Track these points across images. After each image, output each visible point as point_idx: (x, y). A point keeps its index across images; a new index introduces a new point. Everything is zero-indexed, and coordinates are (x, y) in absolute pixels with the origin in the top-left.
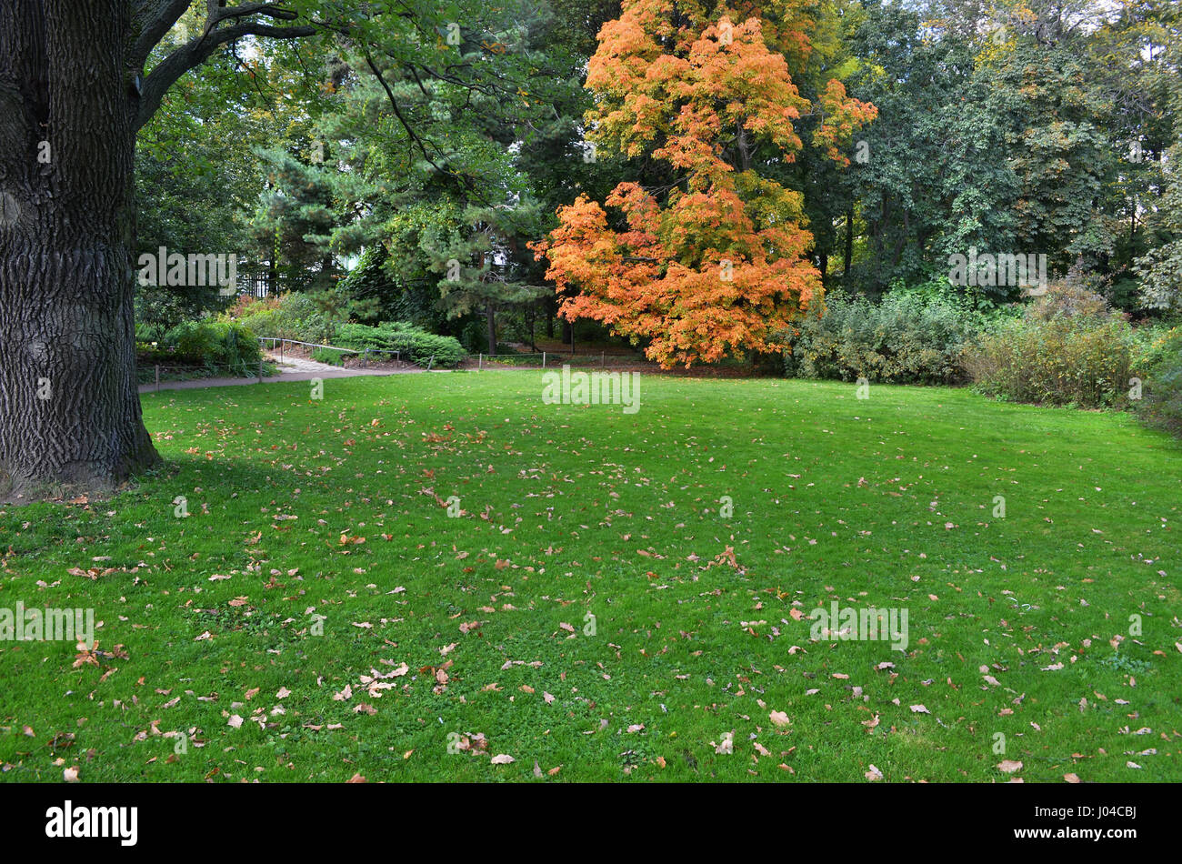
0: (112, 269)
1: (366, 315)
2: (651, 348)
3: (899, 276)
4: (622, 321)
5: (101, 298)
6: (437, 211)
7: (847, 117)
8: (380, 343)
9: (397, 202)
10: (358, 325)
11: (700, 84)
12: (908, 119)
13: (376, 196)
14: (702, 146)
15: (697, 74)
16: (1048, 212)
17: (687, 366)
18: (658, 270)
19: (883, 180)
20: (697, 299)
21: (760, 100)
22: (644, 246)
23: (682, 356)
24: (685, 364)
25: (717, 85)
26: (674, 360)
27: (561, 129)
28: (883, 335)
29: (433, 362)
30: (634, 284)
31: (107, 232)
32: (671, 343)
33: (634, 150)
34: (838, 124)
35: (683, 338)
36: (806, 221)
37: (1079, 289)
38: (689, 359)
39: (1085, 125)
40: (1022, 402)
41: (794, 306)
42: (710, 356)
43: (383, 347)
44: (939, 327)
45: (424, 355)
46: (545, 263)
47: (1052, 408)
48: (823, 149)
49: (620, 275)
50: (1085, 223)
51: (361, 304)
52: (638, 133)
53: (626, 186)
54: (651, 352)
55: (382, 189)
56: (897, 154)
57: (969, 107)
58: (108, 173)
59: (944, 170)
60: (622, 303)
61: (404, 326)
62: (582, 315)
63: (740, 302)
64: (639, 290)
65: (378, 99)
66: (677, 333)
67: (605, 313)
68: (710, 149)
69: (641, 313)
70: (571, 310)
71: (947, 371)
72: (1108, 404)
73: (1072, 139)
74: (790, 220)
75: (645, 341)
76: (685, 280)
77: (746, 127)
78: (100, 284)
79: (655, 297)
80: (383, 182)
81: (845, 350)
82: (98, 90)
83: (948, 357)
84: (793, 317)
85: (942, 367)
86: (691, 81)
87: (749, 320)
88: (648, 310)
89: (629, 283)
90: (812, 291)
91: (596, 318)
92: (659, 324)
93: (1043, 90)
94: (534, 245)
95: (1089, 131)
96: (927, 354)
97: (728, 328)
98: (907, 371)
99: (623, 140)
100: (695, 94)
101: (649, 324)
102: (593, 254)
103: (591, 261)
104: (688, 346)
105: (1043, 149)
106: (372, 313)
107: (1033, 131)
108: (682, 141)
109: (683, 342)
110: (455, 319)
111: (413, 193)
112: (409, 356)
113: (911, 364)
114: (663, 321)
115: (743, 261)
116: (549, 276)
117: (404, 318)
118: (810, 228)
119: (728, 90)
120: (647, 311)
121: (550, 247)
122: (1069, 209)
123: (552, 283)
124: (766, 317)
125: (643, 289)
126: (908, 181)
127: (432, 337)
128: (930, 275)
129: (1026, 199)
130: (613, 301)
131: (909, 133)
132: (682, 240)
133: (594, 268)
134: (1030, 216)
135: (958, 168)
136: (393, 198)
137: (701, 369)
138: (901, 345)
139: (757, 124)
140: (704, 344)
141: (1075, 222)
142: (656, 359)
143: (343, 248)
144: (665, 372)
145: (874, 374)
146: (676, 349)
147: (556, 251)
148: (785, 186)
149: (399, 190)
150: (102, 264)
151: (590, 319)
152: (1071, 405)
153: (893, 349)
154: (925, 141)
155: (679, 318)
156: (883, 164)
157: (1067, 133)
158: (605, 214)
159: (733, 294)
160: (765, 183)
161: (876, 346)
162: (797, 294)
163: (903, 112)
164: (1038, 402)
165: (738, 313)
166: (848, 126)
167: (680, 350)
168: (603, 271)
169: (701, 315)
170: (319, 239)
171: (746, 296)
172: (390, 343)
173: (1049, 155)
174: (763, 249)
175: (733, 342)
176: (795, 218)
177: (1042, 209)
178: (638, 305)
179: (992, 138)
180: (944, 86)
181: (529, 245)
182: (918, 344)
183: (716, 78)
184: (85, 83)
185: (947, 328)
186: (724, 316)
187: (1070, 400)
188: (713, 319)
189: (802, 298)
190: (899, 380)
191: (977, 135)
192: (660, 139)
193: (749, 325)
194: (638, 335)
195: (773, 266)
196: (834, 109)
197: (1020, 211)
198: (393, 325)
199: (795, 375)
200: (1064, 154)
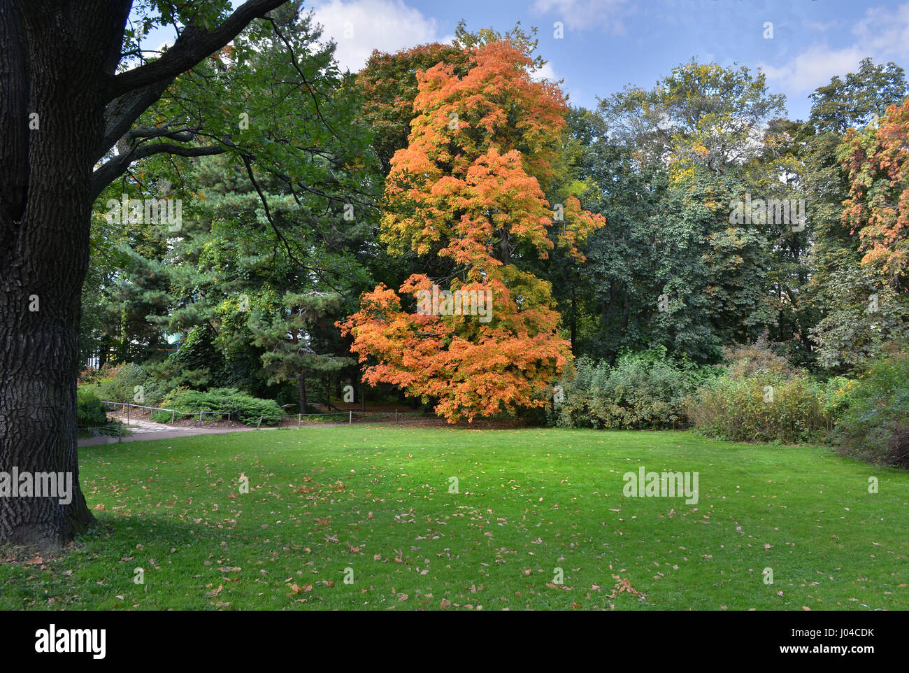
0: (67, 349)
1: (199, 383)
2: (439, 406)
3: (625, 345)
4: (415, 385)
5: (57, 374)
6: (260, 297)
7: (583, 224)
8: (213, 406)
9: (227, 289)
10: (192, 391)
11: (476, 199)
12: (627, 227)
13: (209, 284)
14: (478, 246)
15: (472, 191)
16: (729, 294)
17: (470, 420)
18: (442, 343)
19: (612, 272)
20: (477, 366)
21: (521, 212)
22: (427, 324)
23: (465, 412)
24: (468, 418)
25: (489, 200)
26: (459, 415)
27: (360, 232)
28: (622, 392)
29: (259, 422)
30: (423, 355)
31: (65, 316)
32: (456, 402)
33: (423, 249)
34: (577, 229)
35: (465, 397)
36: (555, 304)
37: (767, 353)
38: (471, 414)
39: (752, 231)
40: (737, 441)
41: (552, 370)
42: (488, 411)
43: (215, 409)
44: (665, 384)
45: (250, 416)
46: (350, 338)
47: (762, 445)
48: (567, 249)
49: (413, 348)
50: (756, 302)
51: (194, 373)
52: (426, 236)
53: (417, 277)
54: (440, 409)
55: (214, 278)
56: (620, 253)
57: (670, 217)
58: (72, 266)
59: (655, 265)
60: (414, 371)
61: (231, 391)
62: (382, 380)
63: (510, 368)
64: (428, 359)
65: (212, 206)
66: (461, 393)
67: (400, 378)
68: (485, 248)
69: (431, 377)
70: (372, 376)
71: (674, 418)
72: (805, 440)
73: (743, 240)
74: (543, 303)
75: (434, 401)
76: (466, 351)
77: (512, 232)
78: (57, 362)
79: (442, 365)
80: (216, 273)
81: (595, 404)
82: (73, 194)
83: (674, 407)
84: (551, 379)
85: (669, 416)
86: (467, 196)
87: (518, 382)
88: (436, 375)
89: (419, 354)
90: (565, 359)
91: (394, 383)
92: (445, 386)
93: (720, 205)
94: (341, 324)
95: (755, 235)
96: (658, 405)
97: (502, 388)
98: (643, 419)
99: (414, 241)
100: (473, 206)
101: (437, 386)
102: (390, 330)
103: (389, 337)
104: (470, 404)
105: (724, 248)
106: (203, 381)
107: (715, 235)
108: (461, 242)
109: (466, 401)
110: (274, 385)
111: (240, 282)
112: (238, 416)
113: (645, 413)
114: (448, 384)
115: (510, 335)
116: (353, 349)
117: (230, 385)
118: (558, 309)
119: (497, 204)
120: (434, 377)
121: (355, 326)
122: (745, 292)
123: (356, 355)
124: (529, 379)
125: (431, 358)
126: (629, 272)
127: (257, 400)
128: (649, 344)
129: (713, 285)
130: (407, 369)
131: (628, 237)
132: (462, 320)
133: (391, 342)
134: (717, 298)
135: (666, 263)
136: (224, 285)
137: (481, 422)
138: (637, 399)
139: (520, 230)
140: (484, 402)
141: (750, 302)
142: (443, 415)
143: (181, 327)
144: (451, 425)
145: (617, 422)
146: (460, 407)
147: (359, 329)
148: (539, 277)
149: (229, 280)
150: (60, 344)
151: (389, 384)
152: (777, 442)
153: (630, 402)
154: (641, 242)
155: (462, 381)
156: (611, 260)
157: (739, 236)
158: (399, 299)
159: (505, 361)
160: (523, 275)
161: (617, 400)
162: (553, 360)
163: (623, 221)
164: (750, 440)
165: (509, 377)
166: (584, 232)
167: (464, 407)
168: (399, 344)
169: (481, 378)
170: (160, 319)
171: (515, 363)
172: (221, 406)
173: (726, 253)
174: (524, 326)
175: (506, 400)
176: (545, 302)
177: (725, 293)
178: (428, 372)
179: (691, 240)
180: (650, 202)
181: (336, 324)
182: (650, 398)
183: (487, 194)
184: (63, 188)
185: (672, 385)
186: (498, 380)
187: (775, 438)
188: (491, 381)
189: (558, 364)
190: (636, 427)
191: (679, 238)
192: (444, 241)
193: (518, 386)
194: (428, 395)
195: (534, 339)
196: (573, 219)
197: (709, 294)
198: (221, 390)
199: (556, 425)
200: (739, 252)
